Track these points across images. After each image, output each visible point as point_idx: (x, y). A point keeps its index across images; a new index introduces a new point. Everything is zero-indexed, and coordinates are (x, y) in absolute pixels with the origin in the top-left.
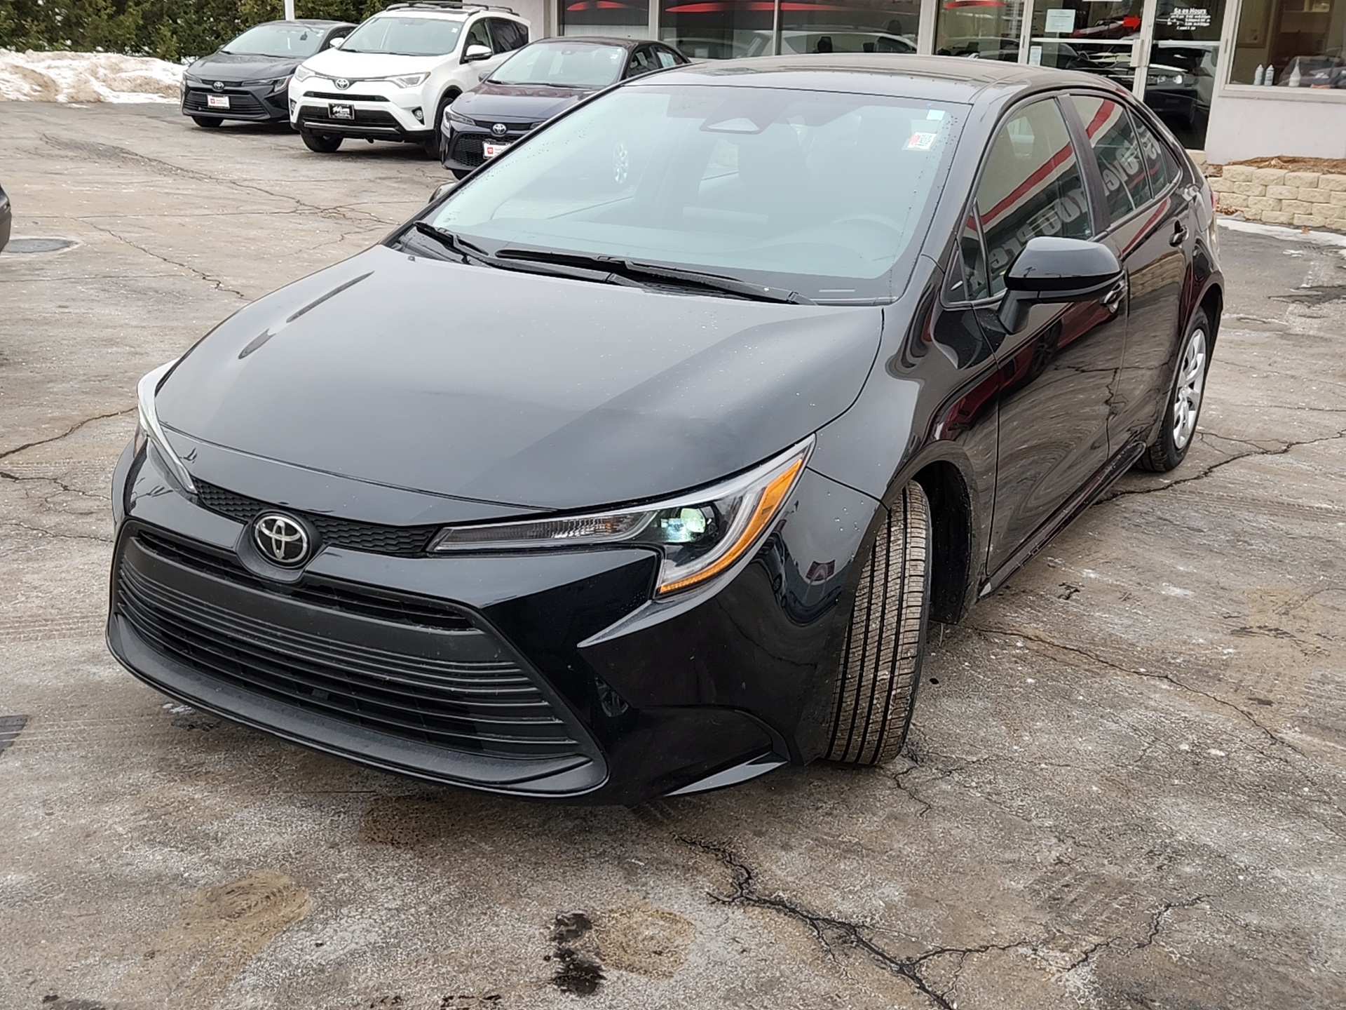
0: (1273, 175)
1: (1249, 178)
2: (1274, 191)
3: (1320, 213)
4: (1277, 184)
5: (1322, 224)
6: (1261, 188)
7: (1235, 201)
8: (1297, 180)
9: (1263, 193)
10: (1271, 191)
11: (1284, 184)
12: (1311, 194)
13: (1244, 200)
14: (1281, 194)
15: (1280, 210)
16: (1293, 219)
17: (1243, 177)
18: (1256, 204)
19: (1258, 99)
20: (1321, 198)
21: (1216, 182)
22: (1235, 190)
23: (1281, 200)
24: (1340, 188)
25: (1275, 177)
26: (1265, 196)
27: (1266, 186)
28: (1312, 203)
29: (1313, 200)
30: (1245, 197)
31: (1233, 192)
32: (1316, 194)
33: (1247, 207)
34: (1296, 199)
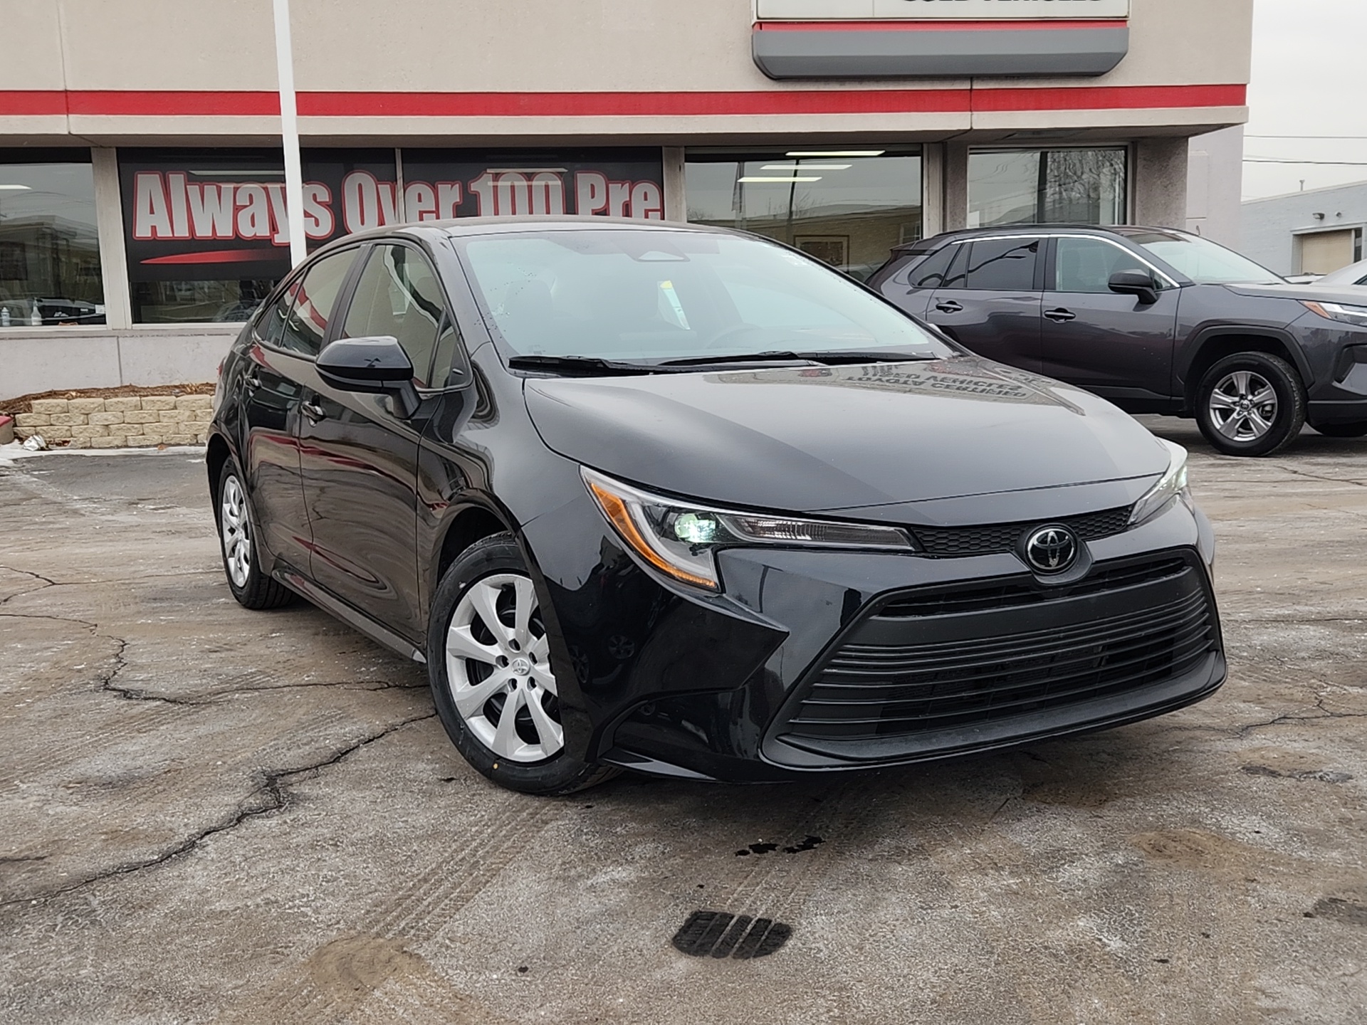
0: (93, 403)
1: (66, 410)
2: (98, 418)
3: (155, 432)
4: (99, 411)
5: (160, 441)
6: (82, 417)
7: (58, 433)
8: (120, 405)
9: (86, 422)
10: (95, 418)
11: (106, 411)
12: (140, 416)
13: (67, 430)
14: (106, 420)
15: (109, 435)
16: (126, 441)
17: (59, 409)
18: (81, 433)
19: (10, 339)
20: (151, 418)
21: (28, 417)
22: (53, 423)
23: (107, 425)
24: (168, 407)
25: (96, 405)
26: (88, 424)
27: (87, 414)
28: (142, 424)
29: (143, 421)
30: (67, 428)
31: (51, 425)
32: (144, 415)
33: (72, 436)
34: (124, 423)
